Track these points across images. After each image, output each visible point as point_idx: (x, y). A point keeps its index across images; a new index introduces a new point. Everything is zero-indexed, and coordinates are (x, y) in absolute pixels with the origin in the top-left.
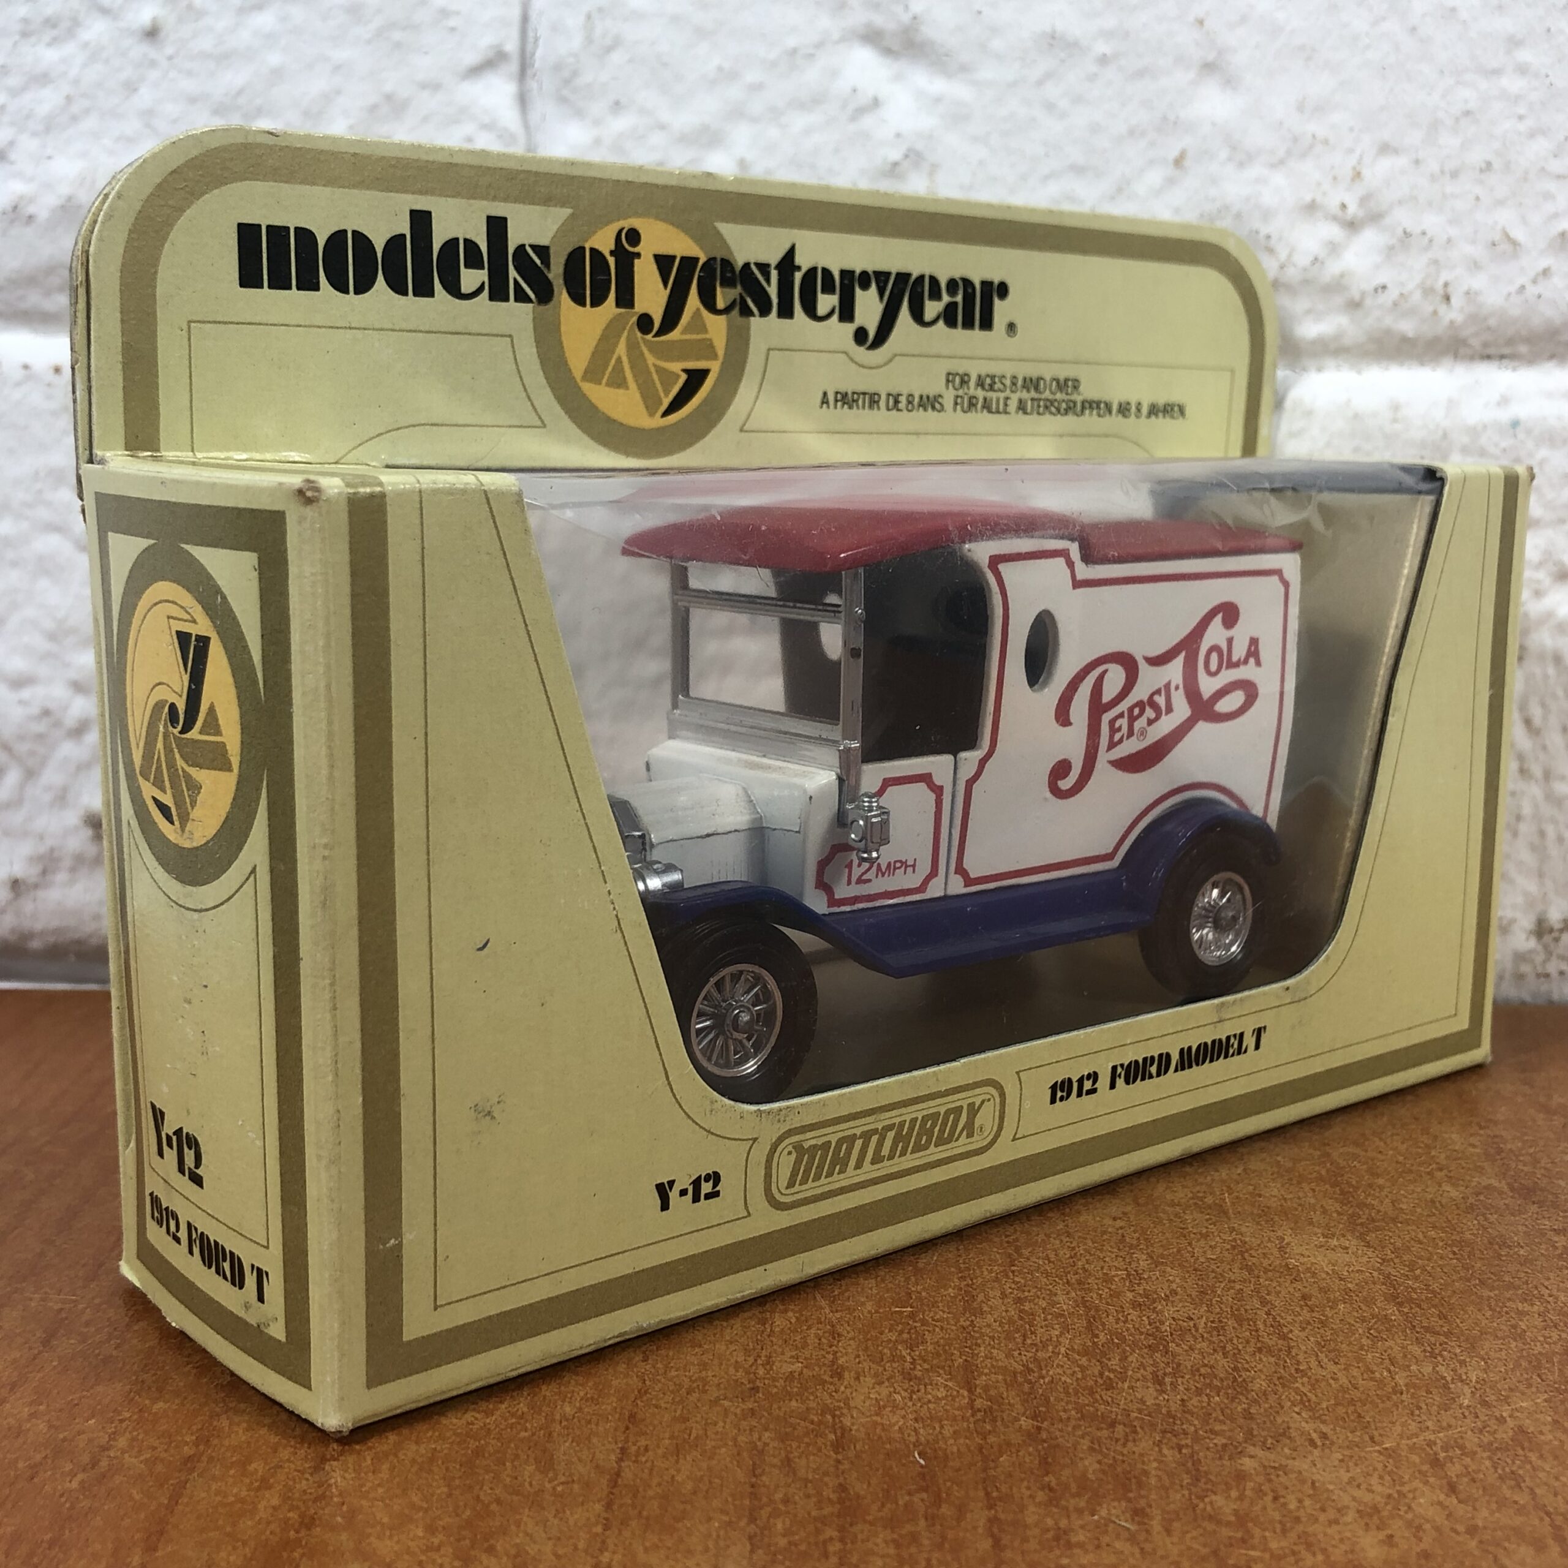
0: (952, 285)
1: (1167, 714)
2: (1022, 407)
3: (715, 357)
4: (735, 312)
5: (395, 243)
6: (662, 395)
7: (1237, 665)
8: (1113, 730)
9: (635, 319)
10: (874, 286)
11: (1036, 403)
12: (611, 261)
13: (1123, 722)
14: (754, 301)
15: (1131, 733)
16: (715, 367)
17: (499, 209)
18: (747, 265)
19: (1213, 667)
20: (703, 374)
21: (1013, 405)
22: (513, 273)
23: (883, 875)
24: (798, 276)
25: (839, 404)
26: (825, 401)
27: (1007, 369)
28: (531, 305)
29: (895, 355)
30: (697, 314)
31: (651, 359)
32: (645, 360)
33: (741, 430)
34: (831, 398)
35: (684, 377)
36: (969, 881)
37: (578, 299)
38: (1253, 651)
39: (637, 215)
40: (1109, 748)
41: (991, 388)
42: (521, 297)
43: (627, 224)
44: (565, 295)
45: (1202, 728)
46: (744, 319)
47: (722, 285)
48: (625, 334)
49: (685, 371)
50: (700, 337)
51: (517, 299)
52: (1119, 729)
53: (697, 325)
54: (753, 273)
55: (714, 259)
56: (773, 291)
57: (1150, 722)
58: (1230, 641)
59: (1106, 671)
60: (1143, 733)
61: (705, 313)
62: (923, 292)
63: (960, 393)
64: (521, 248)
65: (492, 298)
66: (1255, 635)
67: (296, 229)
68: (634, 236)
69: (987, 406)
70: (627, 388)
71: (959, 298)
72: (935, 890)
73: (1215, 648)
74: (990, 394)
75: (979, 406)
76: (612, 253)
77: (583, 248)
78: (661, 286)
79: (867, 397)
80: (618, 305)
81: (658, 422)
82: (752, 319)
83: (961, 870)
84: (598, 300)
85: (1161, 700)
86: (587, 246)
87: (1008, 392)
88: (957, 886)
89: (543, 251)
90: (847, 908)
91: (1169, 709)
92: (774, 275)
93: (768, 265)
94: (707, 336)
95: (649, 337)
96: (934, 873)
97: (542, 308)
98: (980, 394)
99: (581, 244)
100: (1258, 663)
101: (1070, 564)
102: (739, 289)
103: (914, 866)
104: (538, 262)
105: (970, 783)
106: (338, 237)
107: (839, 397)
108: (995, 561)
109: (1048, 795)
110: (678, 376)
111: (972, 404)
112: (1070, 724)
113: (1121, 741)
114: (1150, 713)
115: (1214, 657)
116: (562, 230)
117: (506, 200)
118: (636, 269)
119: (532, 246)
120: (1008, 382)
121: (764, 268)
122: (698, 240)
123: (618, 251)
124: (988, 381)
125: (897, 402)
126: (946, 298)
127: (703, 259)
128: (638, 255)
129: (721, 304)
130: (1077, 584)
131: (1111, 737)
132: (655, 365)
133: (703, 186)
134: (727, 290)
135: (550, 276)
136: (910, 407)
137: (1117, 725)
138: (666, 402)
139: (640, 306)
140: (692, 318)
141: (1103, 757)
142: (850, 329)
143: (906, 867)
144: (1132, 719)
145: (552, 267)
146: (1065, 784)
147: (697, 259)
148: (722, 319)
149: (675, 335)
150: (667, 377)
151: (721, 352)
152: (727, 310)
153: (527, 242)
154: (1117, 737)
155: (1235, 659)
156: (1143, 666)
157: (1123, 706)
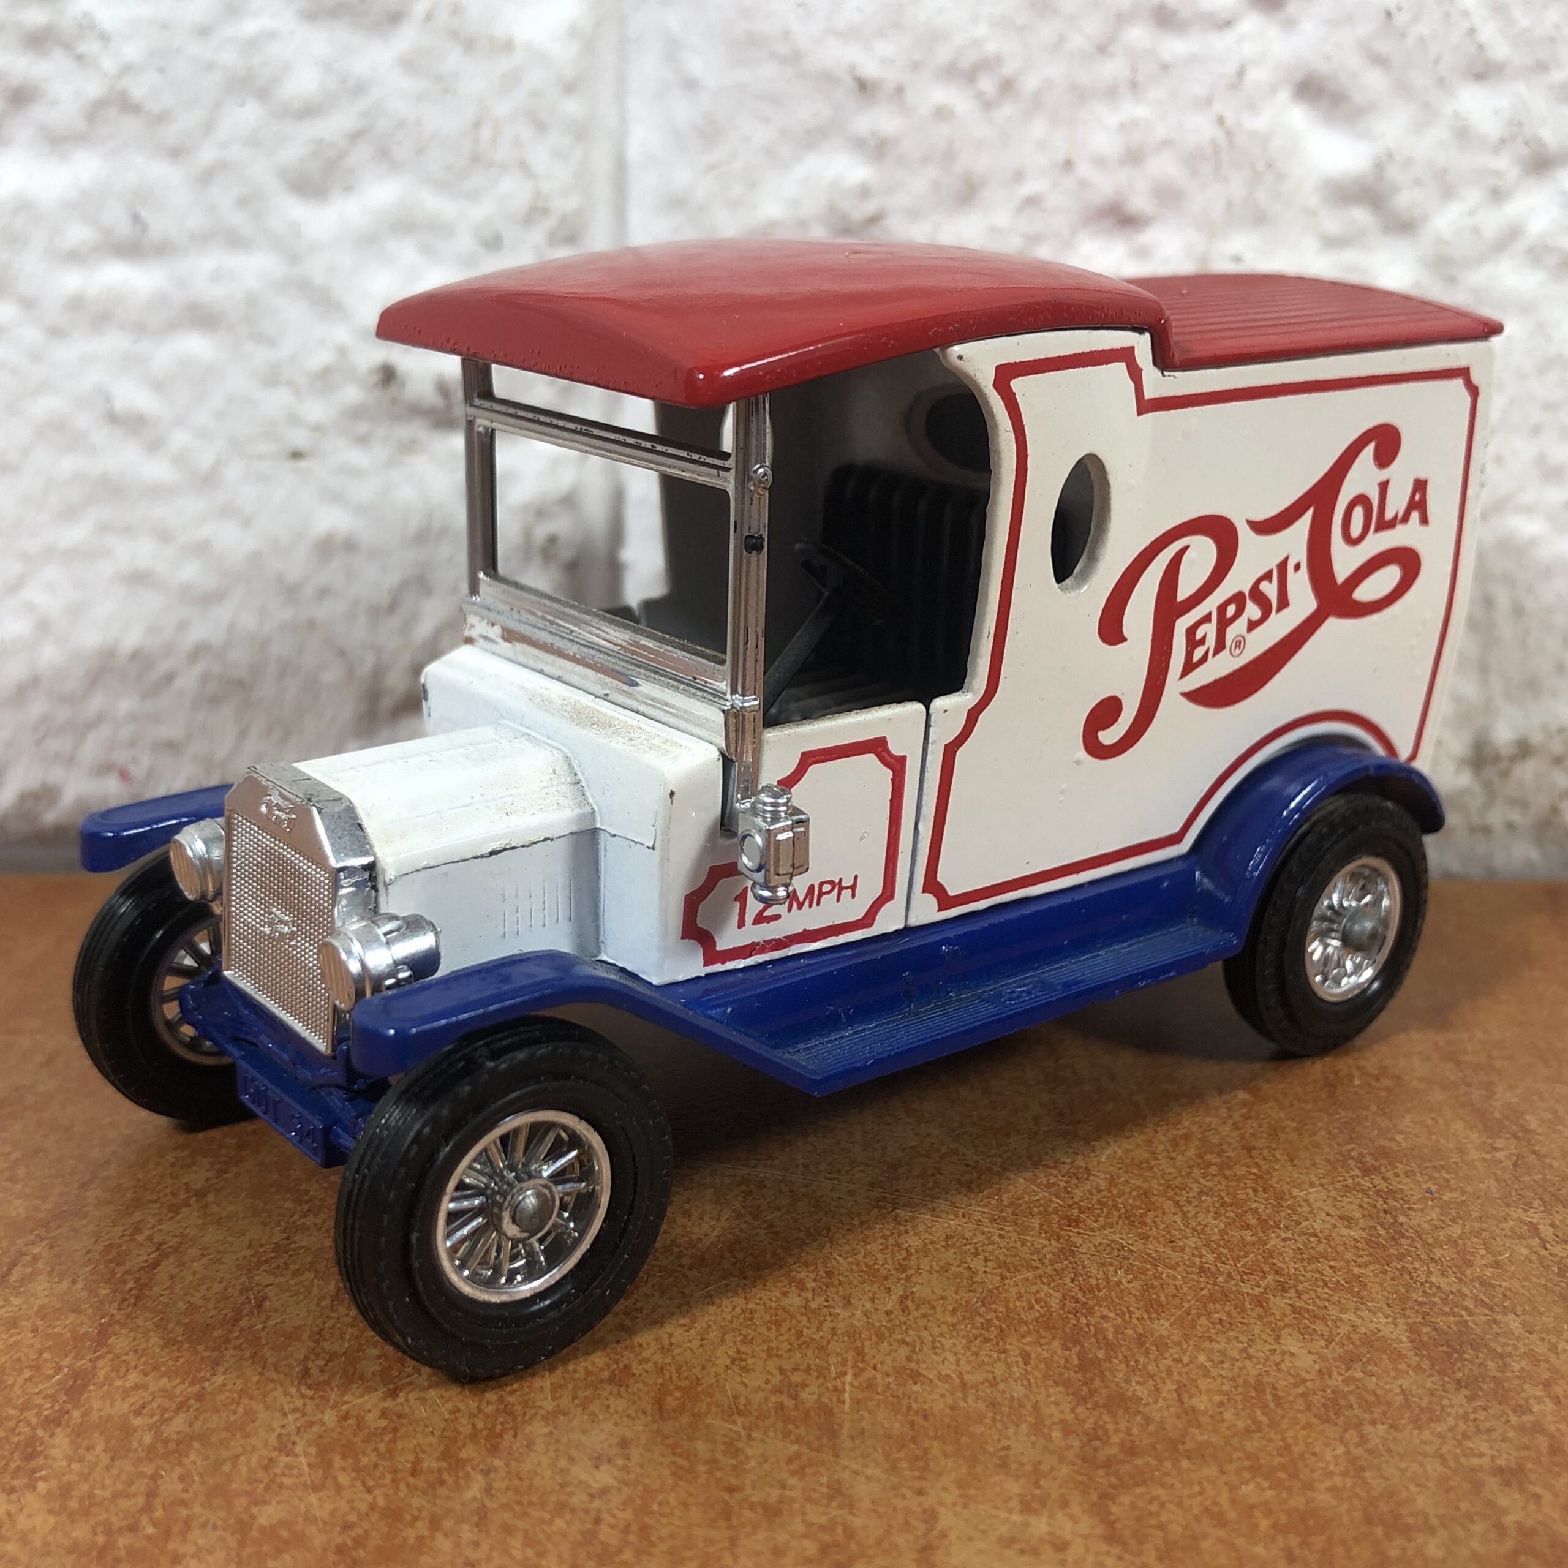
1: (1279, 610)
7: (1391, 524)
8: (1192, 642)
13: (1209, 631)
15: (1220, 646)
19: (1356, 530)
23: (800, 906)
36: (945, 901)
40: (1185, 672)
52: (1203, 641)
57: (1252, 625)
59: (1185, 549)
60: (1239, 644)
66: (1422, 476)
72: (889, 921)
73: (1361, 500)
83: (932, 885)
85: (1270, 589)
88: (926, 911)
90: (740, 964)
91: (1284, 603)
96: (888, 893)
100: (1424, 520)
101: (1135, 374)
103: (853, 888)
105: (951, 751)
108: (1006, 374)
109: (1082, 754)
112: (1125, 640)
113: (1204, 659)
114: (1252, 611)
115: (1358, 513)
130: (1145, 406)
131: (1189, 654)
137: (1199, 635)
141: (1175, 685)
143: (841, 889)
144: (1224, 624)
146: (1108, 737)
154: (1198, 654)
156: (1245, 535)
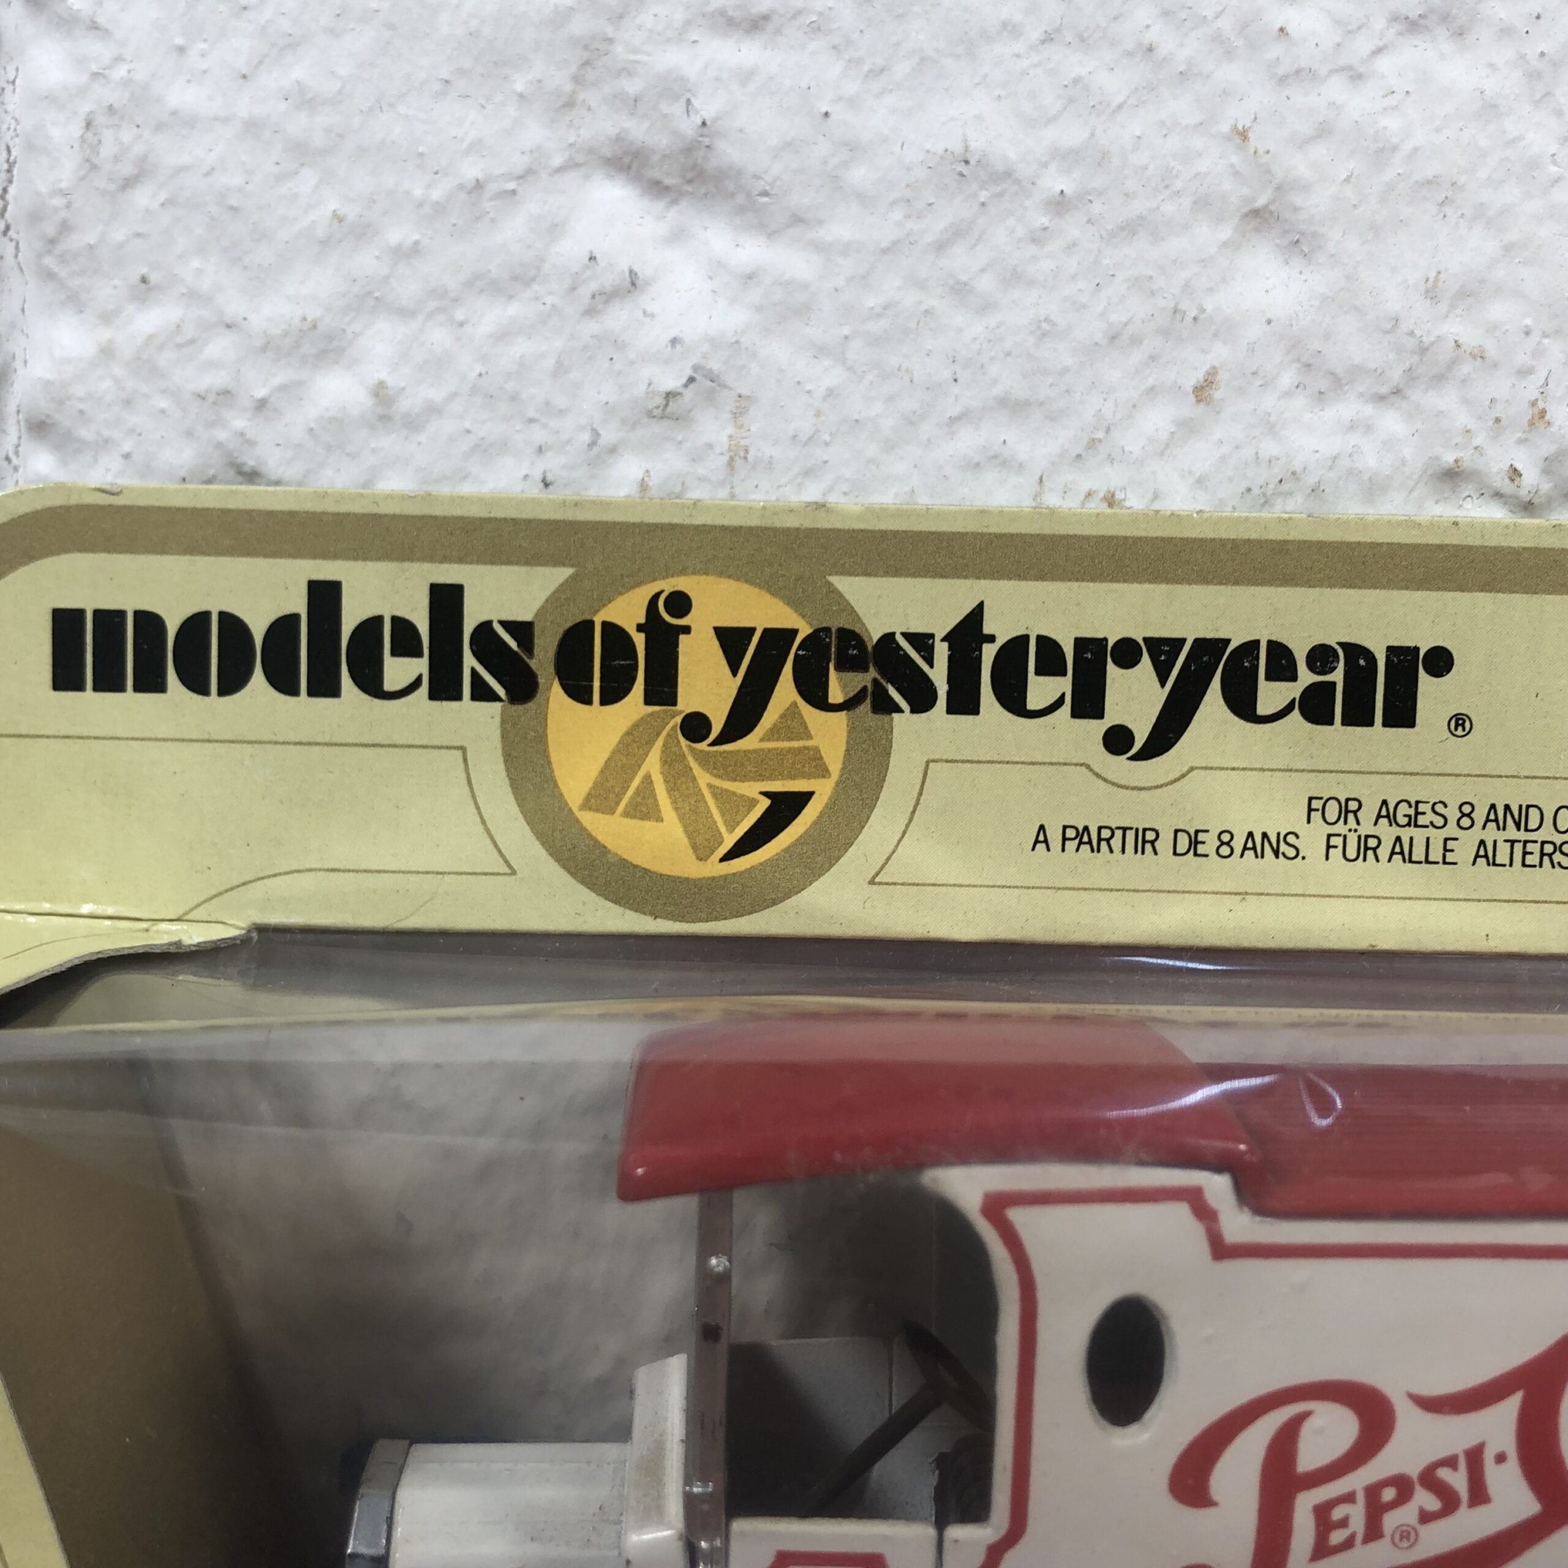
0: (1321, 657)
2: (1484, 854)
3: (823, 772)
4: (866, 706)
5: (284, 627)
6: (723, 829)
9: (678, 719)
10: (1146, 658)
11: (1518, 847)
12: (639, 640)
14: (899, 690)
16: (823, 790)
17: (448, 574)
18: (889, 638)
20: (801, 800)
21: (1465, 847)
22: (469, 661)
24: (989, 653)
25: (1071, 846)
26: (1041, 837)
27: (1453, 793)
28: (497, 706)
29: (1192, 769)
30: (792, 712)
31: (704, 778)
32: (694, 779)
33: (872, 882)
34: (1054, 836)
35: (765, 803)
37: (580, 693)
39: (683, 572)
41: (1412, 822)
42: (481, 692)
43: (668, 586)
44: (557, 689)
46: (881, 719)
47: (836, 669)
48: (660, 742)
49: (766, 794)
50: (796, 744)
51: (475, 697)
53: (791, 725)
54: (900, 648)
55: (827, 630)
56: (939, 675)
61: (806, 710)
62: (1256, 668)
63: (1340, 828)
64: (484, 629)
65: (433, 696)
68: (680, 603)
69: (1401, 851)
70: (660, 819)
71: (1337, 676)
74: (1406, 834)
75: (1384, 852)
76: (640, 628)
77: (590, 624)
78: (727, 670)
79: (1131, 835)
80: (649, 700)
81: (714, 868)
84: (613, 694)
86: (598, 621)
87: (1451, 830)
89: (522, 630)
92: (942, 651)
93: (932, 636)
94: (809, 743)
95: (703, 746)
97: (519, 708)
98: (1387, 833)
99: (587, 617)
102: (873, 673)
104: (513, 644)
106: (197, 623)
107: (1070, 833)
110: (753, 803)
111: (1366, 848)
116: (555, 600)
117: (461, 560)
118: (682, 648)
119: (504, 624)
120: (1453, 814)
121: (923, 642)
122: (795, 604)
123: (652, 625)
124: (1403, 809)
125: (1194, 843)
126: (1306, 677)
127: (805, 631)
128: (687, 630)
129: (836, 695)
132: (710, 786)
133: (808, 524)
134: (850, 675)
135: (533, 664)
136: (1225, 850)
138: (730, 841)
139: (689, 700)
140: (783, 716)
142: (1096, 728)
145: (536, 650)
147: (794, 632)
148: (841, 717)
149: (749, 742)
150: (732, 805)
151: (835, 766)
152: (847, 705)
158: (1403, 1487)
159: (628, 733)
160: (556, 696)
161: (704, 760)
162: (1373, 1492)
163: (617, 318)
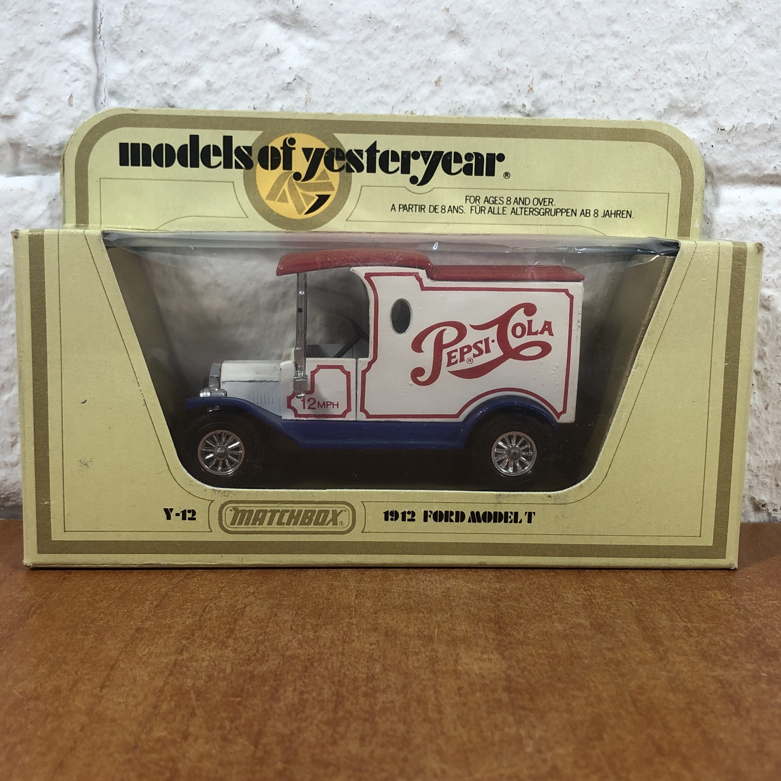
0: (469, 156)
2: (514, 211)
3: (333, 189)
4: (345, 170)
6: (305, 205)
7: (536, 333)
9: (292, 174)
10: (421, 157)
11: (523, 210)
12: (281, 152)
13: (458, 354)
14: (354, 166)
15: (462, 360)
16: (333, 194)
17: (228, 133)
18: (350, 151)
20: (327, 197)
21: (509, 210)
22: (234, 157)
23: (322, 407)
24: (378, 155)
25: (402, 210)
26: (393, 207)
27: (505, 195)
28: (242, 170)
29: (434, 188)
30: (324, 172)
31: (300, 191)
32: (297, 191)
33: (347, 220)
34: (397, 207)
35: (317, 198)
36: (368, 416)
37: (265, 167)
38: (547, 327)
39: (293, 132)
40: (448, 365)
41: (494, 202)
42: (238, 166)
43: (289, 136)
44: (258, 165)
45: (510, 361)
46: (349, 174)
47: (336, 160)
48: (287, 181)
49: (317, 195)
50: (325, 181)
51: (236, 168)
53: (324, 176)
54: (353, 154)
55: (333, 149)
56: (364, 161)
57: (475, 356)
58: (530, 322)
59: (444, 330)
61: (328, 171)
62: (451, 159)
63: (474, 204)
64: (238, 148)
65: (224, 167)
66: (548, 320)
67: (143, 144)
68: (292, 141)
69: (491, 211)
70: (288, 202)
71: (473, 162)
72: (350, 417)
74: (492, 206)
75: (486, 211)
76: (281, 148)
77: (268, 147)
78: (306, 160)
79: (418, 207)
80: (284, 169)
81: (303, 216)
82: (353, 173)
83: (363, 409)
84: (274, 167)
86: (270, 146)
87: (505, 205)
88: (362, 417)
89: (249, 149)
90: (305, 419)
92: (365, 155)
93: (362, 151)
94: (328, 181)
95: (299, 182)
96: (349, 409)
97: (248, 171)
98: (487, 206)
99: (266, 145)
100: (551, 334)
101: (420, 280)
102: (346, 161)
103: (337, 405)
104: (246, 153)
105: (364, 372)
107: (401, 206)
108: (369, 275)
109: (412, 382)
110: (313, 198)
111: (482, 210)
112: (422, 351)
113: (456, 362)
116: (257, 140)
117: (232, 129)
118: (293, 154)
119: (244, 147)
120: (505, 200)
121: (360, 152)
122: (324, 141)
123: (285, 147)
124: (492, 199)
125: (435, 209)
126: (465, 162)
127: (327, 149)
128: (294, 149)
129: (336, 167)
130: (424, 289)
131: (449, 360)
132: (302, 193)
133: (327, 119)
134: (340, 162)
135: (252, 158)
136: (443, 211)
138: (307, 209)
139: (295, 169)
140: (322, 173)
142: (408, 176)
143: (334, 405)
144: (462, 354)
145: (253, 154)
146: (421, 379)
147: (324, 149)
148: (337, 174)
149: (312, 181)
150: (308, 198)
151: (336, 187)
152: (340, 170)
153: (241, 145)
154: (453, 360)
155: (534, 330)
157: (458, 346)
158: (469, 348)
159: (279, 178)
160: (258, 168)
161: (300, 185)
162: (462, 349)
163: (274, 62)
